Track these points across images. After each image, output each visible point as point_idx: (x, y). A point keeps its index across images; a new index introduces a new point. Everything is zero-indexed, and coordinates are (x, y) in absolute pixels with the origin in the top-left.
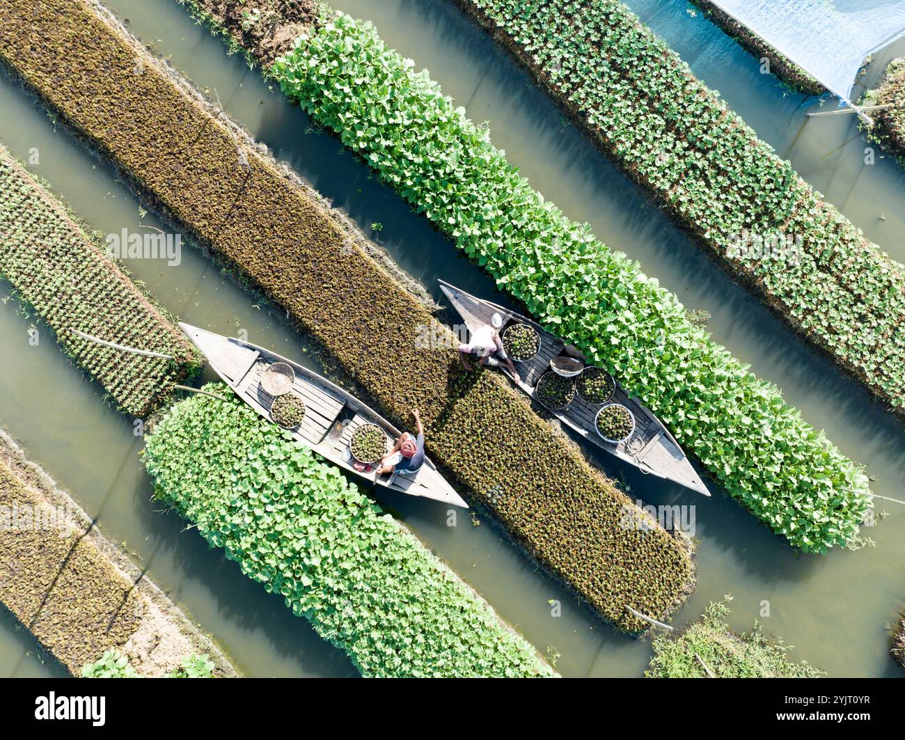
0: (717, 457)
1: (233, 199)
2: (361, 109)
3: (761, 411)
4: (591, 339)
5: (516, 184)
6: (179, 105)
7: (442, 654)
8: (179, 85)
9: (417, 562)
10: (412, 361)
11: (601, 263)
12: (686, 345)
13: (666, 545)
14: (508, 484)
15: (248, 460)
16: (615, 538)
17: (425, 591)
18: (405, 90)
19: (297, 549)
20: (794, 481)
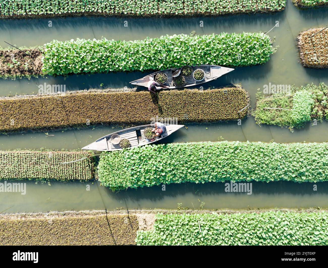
0: (226, 61)
1: (64, 110)
2: (72, 61)
3: (225, 41)
4: (173, 62)
5: (123, 44)
6: (30, 102)
7: (207, 160)
8: (25, 97)
9: (183, 147)
10: (139, 106)
11: (159, 43)
12: (195, 43)
13: (234, 91)
14: (187, 112)
15: (125, 162)
16: (221, 100)
17: (191, 151)
18: (77, 47)
19: (155, 169)
20: (247, 49)
